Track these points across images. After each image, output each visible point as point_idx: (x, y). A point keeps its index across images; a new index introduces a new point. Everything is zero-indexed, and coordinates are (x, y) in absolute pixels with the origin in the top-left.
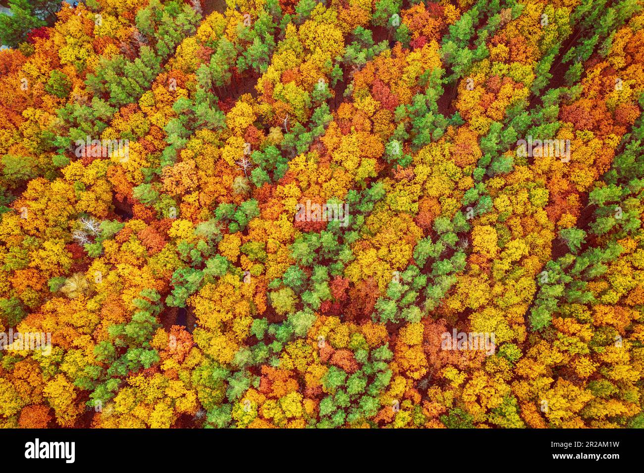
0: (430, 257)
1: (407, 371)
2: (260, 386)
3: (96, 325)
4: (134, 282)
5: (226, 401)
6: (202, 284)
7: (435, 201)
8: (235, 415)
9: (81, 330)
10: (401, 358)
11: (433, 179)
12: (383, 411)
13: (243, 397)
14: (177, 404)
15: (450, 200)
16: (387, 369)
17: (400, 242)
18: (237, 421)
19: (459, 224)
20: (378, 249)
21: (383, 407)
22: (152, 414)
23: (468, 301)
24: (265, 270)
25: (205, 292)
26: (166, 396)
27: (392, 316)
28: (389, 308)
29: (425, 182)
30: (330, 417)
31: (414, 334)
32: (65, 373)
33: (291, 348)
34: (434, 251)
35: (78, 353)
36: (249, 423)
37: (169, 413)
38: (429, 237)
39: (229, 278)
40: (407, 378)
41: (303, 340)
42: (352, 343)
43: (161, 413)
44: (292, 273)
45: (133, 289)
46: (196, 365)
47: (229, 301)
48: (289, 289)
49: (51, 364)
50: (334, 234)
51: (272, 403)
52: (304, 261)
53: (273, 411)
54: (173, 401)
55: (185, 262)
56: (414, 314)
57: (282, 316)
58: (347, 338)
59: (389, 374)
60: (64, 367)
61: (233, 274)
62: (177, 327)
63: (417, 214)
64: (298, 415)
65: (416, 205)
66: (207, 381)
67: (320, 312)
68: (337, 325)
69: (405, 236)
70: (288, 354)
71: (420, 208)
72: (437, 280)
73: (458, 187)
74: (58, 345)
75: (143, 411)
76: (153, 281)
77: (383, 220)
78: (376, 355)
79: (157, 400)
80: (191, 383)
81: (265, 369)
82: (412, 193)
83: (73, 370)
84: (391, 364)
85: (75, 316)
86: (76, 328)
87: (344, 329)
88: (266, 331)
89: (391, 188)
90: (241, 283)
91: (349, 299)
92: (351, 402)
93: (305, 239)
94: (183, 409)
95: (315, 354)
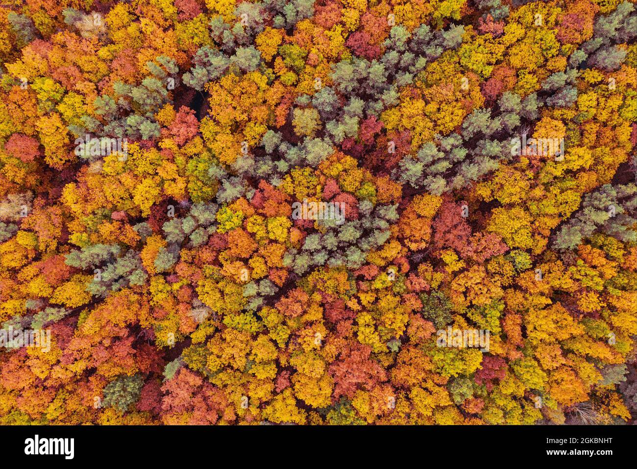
0: (481, 131)
1: (406, 239)
2: (253, 198)
3: (105, 76)
4: (154, 44)
5: (214, 200)
6: (226, 72)
7: (514, 72)
8: (219, 217)
9: (86, 75)
10: (405, 224)
11: (523, 46)
12: (366, 267)
13: (233, 202)
14: (166, 186)
15: (530, 76)
16: (387, 229)
17: (454, 103)
18: (220, 224)
19: (528, 108)
20: (427, 103)
21: (368, 263)
22: (138, 186)
23: (500, 193)
24: (298, 81)
25: (226, 82)
26: (157, 174)
27: (414, 179)
28: (414, 169)
29: (512, 46)
30: (312, 254)
31: (428, 205)
32: (61, 115)
33: (296, 173)
34: (488, 127)
35: (78, 99)
36: (230, 229)
37: (155, 192)
38: (489, 109)
39: (256, 76)
40: (404, 245)
41: (312, 170)
42: (361, 191)
43: (147, 189)
44: (325, 95)
45: (151, 51)
46: (195, 155)
47: (248, 101)
48: (315, 112)
49: (48, 100)
50: (386, 69)
51: (260, 219)
52: (343, 86)
53: (258, 227)
54: (163, 181)
55: (215, 43)
56: (439, 185)
57: (298, 136)
58: (357, 184)
59: (387, 234)
60: (61, 108)
61: (263, 73)
62: (187, 109)
63: (486, 80)
64: (281, 240)
65: (490, 69)
66: (202, 174)
67: (339, 147)
68: (352, 167)
69: (463, 99)
70: (292, 177)
71: (493, 74)
72: (477, 158)
73: (545, 65)
74: (60, 83)
75: (129, 180)
76: (174, 50)
77: (446, 73)
78: (381, 212)
79: (146, 175)
80: (185, 170)
81: (263, 184)
82: (491, 53)
83: (68, 114)
84: (393, 226)
85: (84, 58)
86: (81, 71)
87: (358, 174)
88: (277, 146)
89: (470, 40)
90: (268, 87)
91: (374, 146)
92: (338, 247)
93: (352, 63)
94: (169, 193)
95: (319, 188)
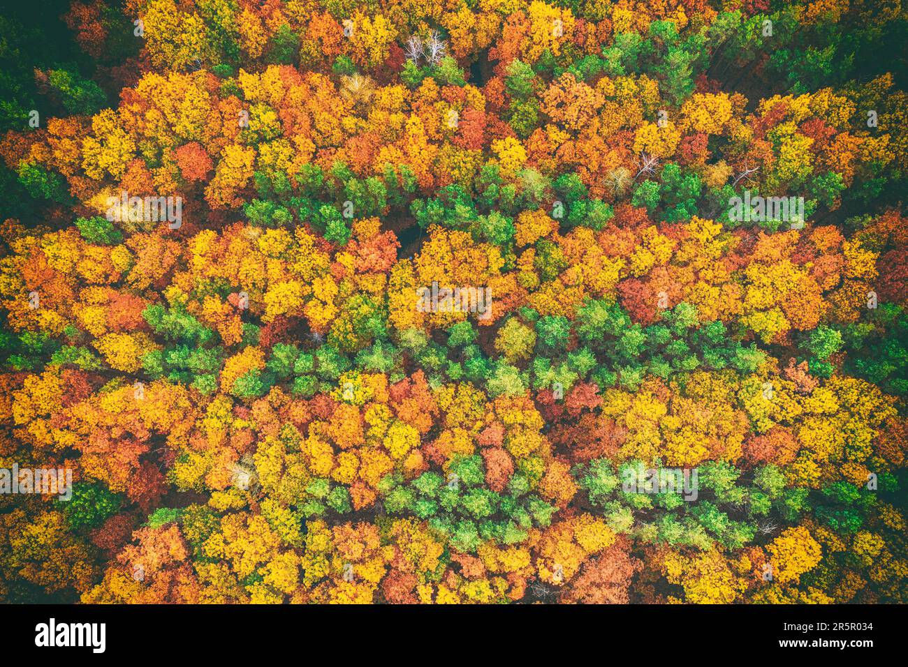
0: (713, 490)
1: (542, 558)
2: (396, 384)
3: (332, 145)
4: (408, 148)
5: (352, 356)
6: (464, 227)
7: (796, 447)
8: (343, 378)
9: (314, 133)
10: (552, 539)
11: (825, 424)
12: (472, 559)
13: (370, 373)
14: (311, 304)
15: (814, 466)
16: (525, 529)
17: (702, 436)
18: (339, 386)
19: (789, 502)
20: (669, 413)
21: (476, 555)
22: (281, 284)
23: (692, 582)
24: (536, 289)
25: (457, 238)
26: (311, 284)
27: (597, 492)
28: (604, 481)
29: (812, 415)
30: (418, 496)
31: (595, 535)
32: (258, 155)
33: (465, 390)
34: (725, 491)
35: (288, 151)
36: (346, 402)
37: (295, 302)
38: (740, 471)
39: (494, 253)
40: (533, 563)
41: (485, 399)
42: (525, 463)
43: (289, 293)
44: (557, 326)
45: (400, 153)
46: (367, 292)
47: (466, 273)
48: (533, 336)
49: (256, 132)
50: (646, 343)
51: (387, 414)
52: (583, 328)
53: (379, 421)
54: (311, 296)
55: (474, 189)
56: (623, 520)
57: (495, 349)
58: (527, 451)
59: (522, 537)
60: (264, 148)
61: (503, 255)
62: (394, 237)
63: (757, 434)
64: (395, 455)
65: (770, 424)
66: (359, 318)
67: (534, 393)
68: (533, 428)
69: (715, 437)
70: (456, 391)
71: (769, 433)
72: (688, 520)
73: (840, 465)
74: (282, 123)
75: (277, 270)
76: (425, 168)
77: (714, 394)
78: (532, 503)
79: (298, 276)
80: (344, 300)
81: (419, 376)
82: (782, 407)
83: (267, 159)
84: (536, 531)
85: (325, 114)
86: (313, 126)
87: (535, 440)
88: (464, 345)
89: (766, 375)
90: (499, 272)
91: (575, 420)
92: (454, 510)
93: (611, 310)
94: (309, 314)
95: (479, 424)
